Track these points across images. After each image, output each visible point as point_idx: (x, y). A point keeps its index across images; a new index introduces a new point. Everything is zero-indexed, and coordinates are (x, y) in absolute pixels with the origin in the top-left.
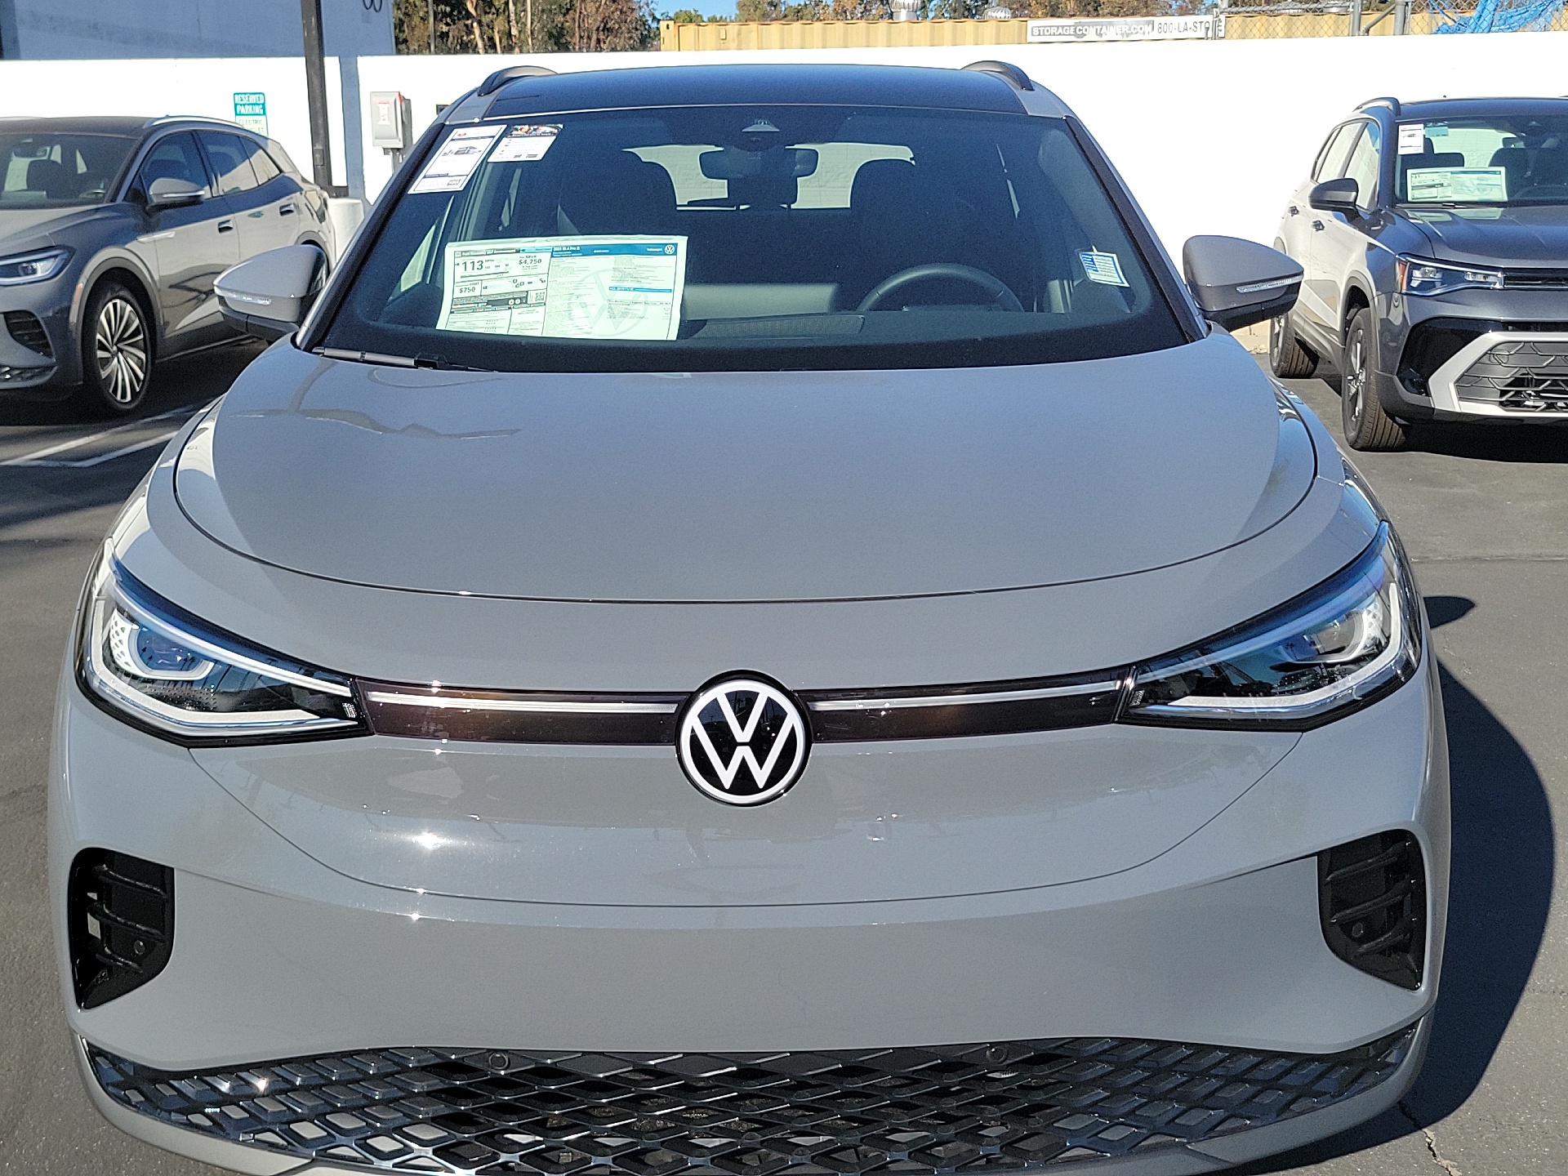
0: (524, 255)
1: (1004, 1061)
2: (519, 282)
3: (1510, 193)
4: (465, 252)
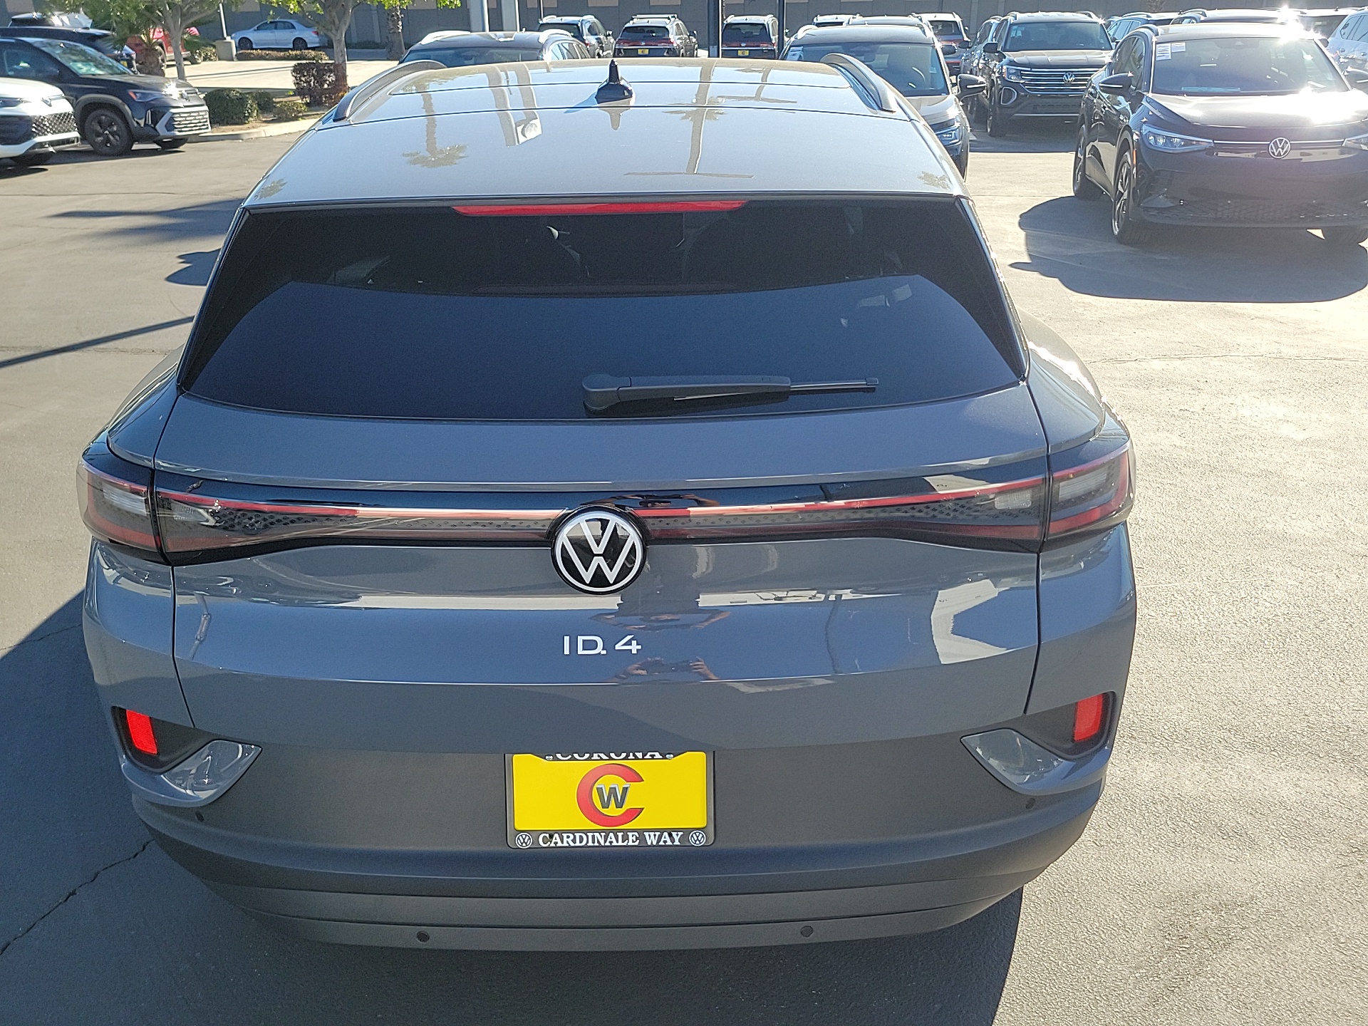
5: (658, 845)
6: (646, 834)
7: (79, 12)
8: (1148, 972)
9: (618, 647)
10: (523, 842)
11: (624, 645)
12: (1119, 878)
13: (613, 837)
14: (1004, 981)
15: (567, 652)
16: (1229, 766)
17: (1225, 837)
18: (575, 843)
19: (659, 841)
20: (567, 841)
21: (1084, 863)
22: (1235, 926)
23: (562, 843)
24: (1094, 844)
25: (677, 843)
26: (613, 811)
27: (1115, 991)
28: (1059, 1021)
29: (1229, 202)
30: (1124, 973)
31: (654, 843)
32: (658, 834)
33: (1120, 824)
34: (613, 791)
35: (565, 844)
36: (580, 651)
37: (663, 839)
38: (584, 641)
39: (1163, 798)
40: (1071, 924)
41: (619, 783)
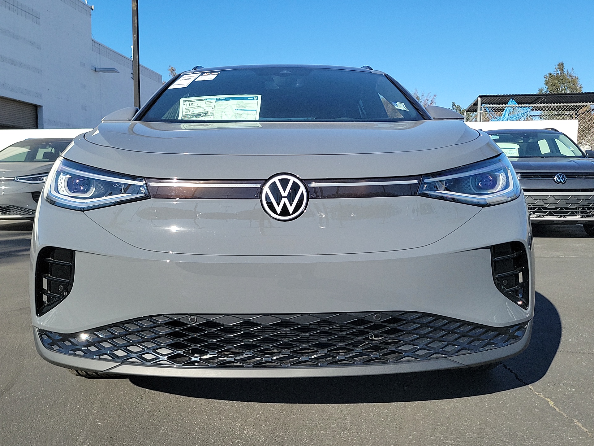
0: (207, 101)
1: (380, 320)
2: (204, 109)
3: (519, 154)
4: (187, 101)
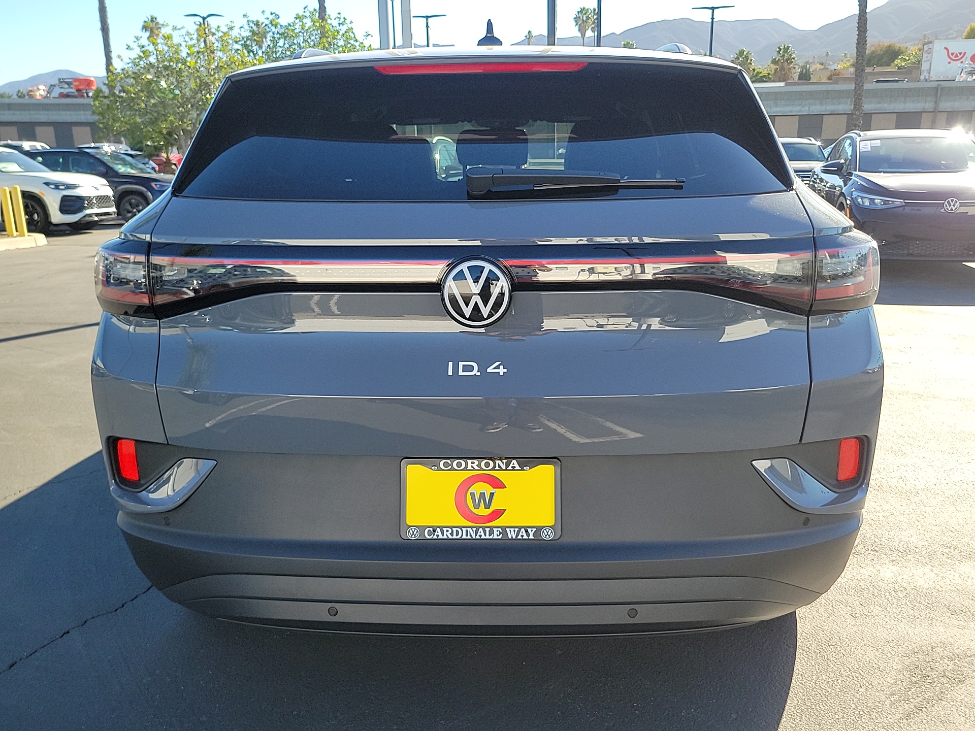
5: (516, 539)
6: (508, 530)
7: (121, 143)
8: (900, 697)
9: (489, 370)
10: (412, 535)
11: (494, 368)
12: (872, 637)
13: (482, 532)
14: (786, 701)
15: (450, 373)
16: (952, 570)
17: (953, 613)
18: (452, 536)
19: (517, 535)
20: (447, 534)
21: (844, 627)
22: (966, 669)
23: (443, 536)
24: (850, 616)
25: (531, 537)
26: (483, 511)
27: (875, 709)
28: (831, 727)
29: (918, 242)
30: (881, 697)
31: (514, 537)
32: (516, 530)
33: (870, 604)
34: (482, 495)
35: (445, 537)
36: (461, 373)
37: (521, 534)
38: (463, 365)
39: (902, 589)
40: (837, 666)
41: (486, 488)
